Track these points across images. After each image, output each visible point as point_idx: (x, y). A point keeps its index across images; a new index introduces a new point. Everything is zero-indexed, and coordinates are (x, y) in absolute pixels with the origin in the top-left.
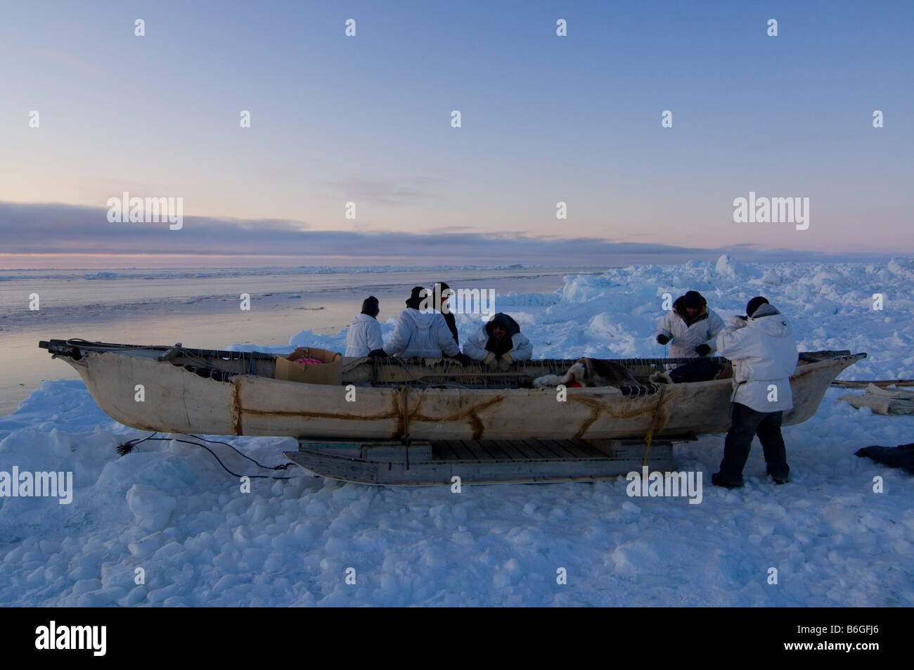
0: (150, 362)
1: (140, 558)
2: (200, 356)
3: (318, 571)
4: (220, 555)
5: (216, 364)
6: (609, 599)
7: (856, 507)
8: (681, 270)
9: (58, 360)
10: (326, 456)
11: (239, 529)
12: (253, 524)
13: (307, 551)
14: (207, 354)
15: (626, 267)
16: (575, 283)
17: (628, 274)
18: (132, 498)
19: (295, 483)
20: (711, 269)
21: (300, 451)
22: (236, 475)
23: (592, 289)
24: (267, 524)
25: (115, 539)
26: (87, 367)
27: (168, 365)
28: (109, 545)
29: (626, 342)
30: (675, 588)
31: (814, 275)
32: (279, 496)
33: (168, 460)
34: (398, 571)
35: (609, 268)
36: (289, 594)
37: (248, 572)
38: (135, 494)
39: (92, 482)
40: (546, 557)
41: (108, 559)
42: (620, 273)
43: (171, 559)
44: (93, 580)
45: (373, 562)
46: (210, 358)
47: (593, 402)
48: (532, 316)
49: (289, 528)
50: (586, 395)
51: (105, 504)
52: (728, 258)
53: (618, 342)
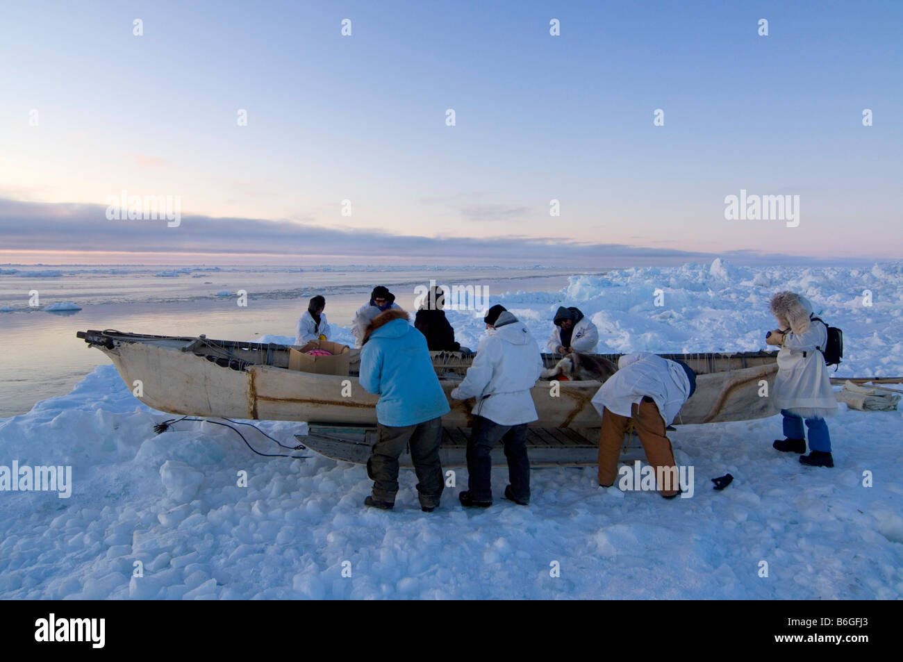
0: (175, 352)
1: (167, 528)
2: (222, 346)
3: (324, 544)
4: (238, 527)
5: (237, 354)
6: (589, 578)
7: (826, 497)
8: (678, 272)
9: (94, 349)
10: (333, 440)
11: (257, 503)
12: (271, 499)
13: (317, 525)
14: (228, 345)
15: (626, 269)
16: (578, 283)
17: (629, 275)
18: (164, 473)
19: (311, 462)
20: (706, 271)
21: (309, 435)
22: (260, 454)
23: (594, 289)
24: (283, 499)
25: (147, 510)
26: (119, 356)
27: (191, 355)
28: (141, 515)
29: (623, 338)
30: (651, 569)
31: (801, 278)
32: (296, 474)
33: (198, 439)
34: (397, 546)
35: (612, 269)
36: (296, 563)
37: (262, 542)
38: (166, 470)
39: (131, 457)
40: (534, 537)
41: (140, 527)
42: (621, 274)
43: (194, 529)
44: (125, 546)
45: (375, 537)
46: (231, 348)
47: (579, 394)
48: (537, 313)
49: (302, 503)
50: (572, 388)
51: (142, 477)
52: (722, 262)
53: (614, 338)
